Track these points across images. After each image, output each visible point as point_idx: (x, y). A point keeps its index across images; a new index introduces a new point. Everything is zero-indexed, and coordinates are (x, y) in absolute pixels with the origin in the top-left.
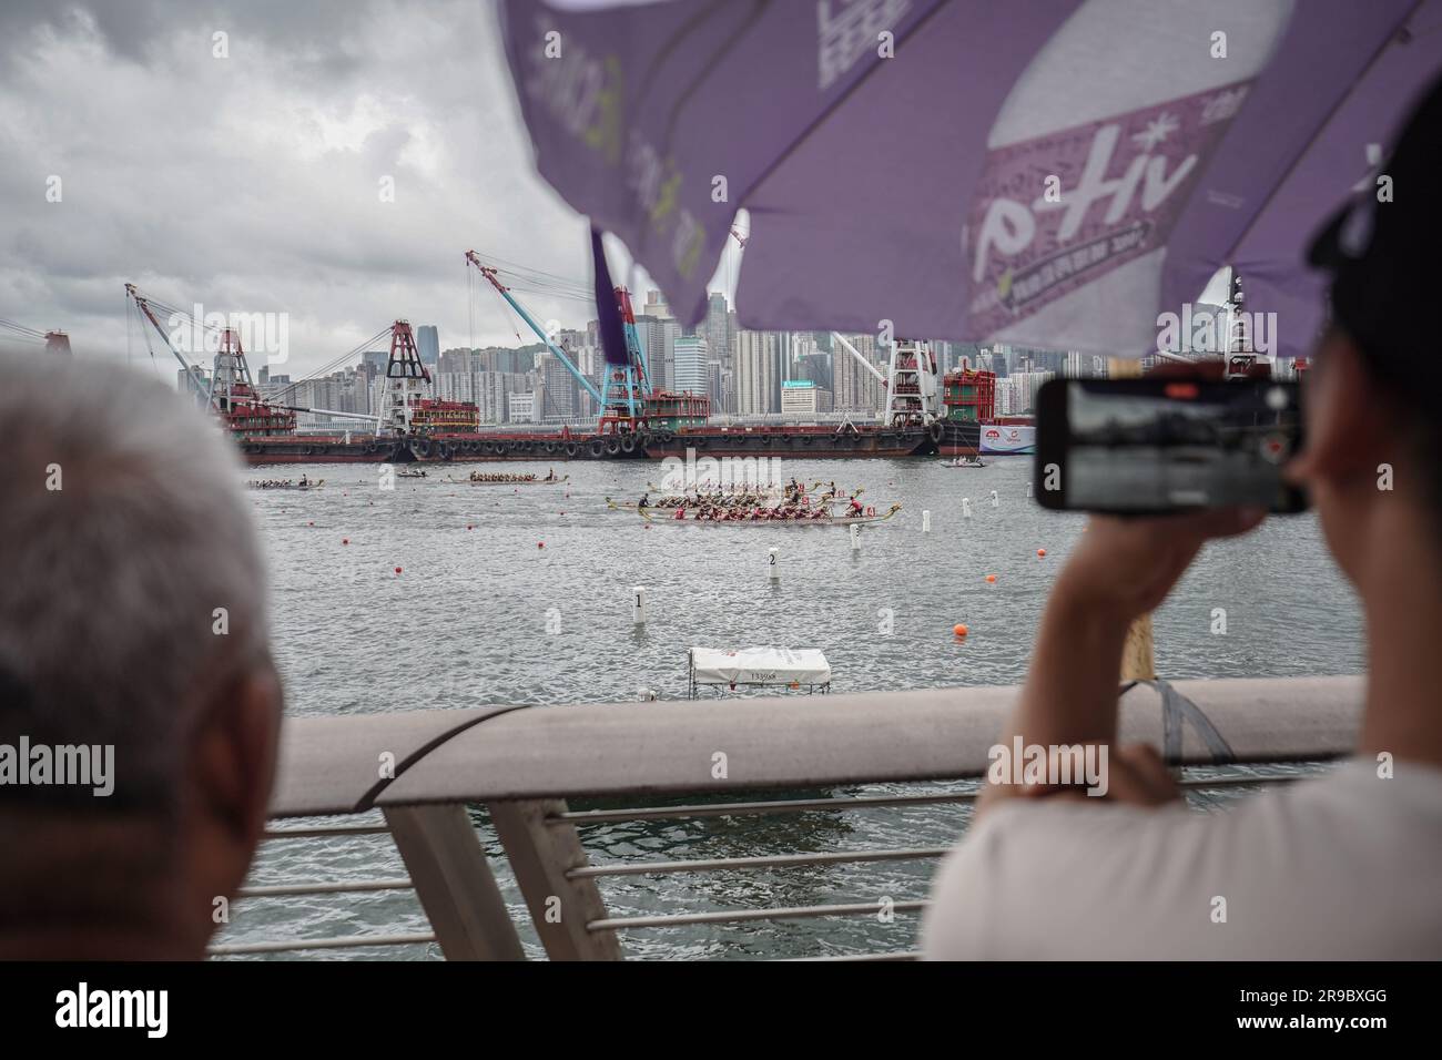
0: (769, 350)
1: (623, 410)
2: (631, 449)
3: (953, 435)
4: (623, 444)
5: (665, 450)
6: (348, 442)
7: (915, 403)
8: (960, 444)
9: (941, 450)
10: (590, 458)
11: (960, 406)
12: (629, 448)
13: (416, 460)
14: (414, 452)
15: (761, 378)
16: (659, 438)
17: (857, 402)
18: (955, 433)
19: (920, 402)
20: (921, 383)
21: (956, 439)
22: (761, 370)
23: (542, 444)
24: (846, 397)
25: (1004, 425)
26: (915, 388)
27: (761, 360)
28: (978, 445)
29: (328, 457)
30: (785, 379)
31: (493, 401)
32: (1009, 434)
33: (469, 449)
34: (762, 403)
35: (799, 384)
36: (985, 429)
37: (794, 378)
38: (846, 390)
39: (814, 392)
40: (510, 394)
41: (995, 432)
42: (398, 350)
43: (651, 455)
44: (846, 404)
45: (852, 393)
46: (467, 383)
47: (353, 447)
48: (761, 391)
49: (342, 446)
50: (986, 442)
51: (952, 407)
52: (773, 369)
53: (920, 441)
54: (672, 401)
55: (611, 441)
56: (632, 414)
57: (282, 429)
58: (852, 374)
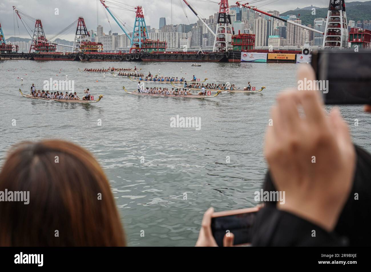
0: (265, 25)
1: (138, 46)
2: (138, 58)
3: (233, 56)
4: (135, 56)
5: (147, 58)
6: (64, 54)
7: (224, 44)
8: (235, 58)
9: (229, 60)
10: (126, 61)
11: (236, 46)
12: (137, 58)
13: (80, 60)
14: (80, 58)
15: (262, 34)
16: (145, 55)
17: (294, 43)
18: (233, 55)
19: (225, 44)
20: (226, 37)
21: (233, 57)
22: (262, 32)
23: (113, 56)
24: (290, 41)
25: (249, 52)
26: (223, 39)
27: (262, 28)
28: (240, 59)
29: (59, 59)
30: (270, 35)
31: (175, 42)
32: (250, 55)
33: (94, 57)
34: (261, 43)
35: (275, 37)
36: (243, 53)
37: (274, 34)
38: (291, 39)
39: (279, 39)
40: (181, 39)
41: (246, 55)
42: (79, 26)
43: (143, 60)
44: (290, 43)
45: (293, 40)
46: (167, 36)
47: (66, 56)
48: (261, 39)
49: (63, 56)
50: (243, 58)
51: (234, 46)
52: (266, 31)
53: (222, 57)
54: (151, 43)
55: (132, 55)
56: (140, 47)
57: (51, 50)
58: (293, 34)
